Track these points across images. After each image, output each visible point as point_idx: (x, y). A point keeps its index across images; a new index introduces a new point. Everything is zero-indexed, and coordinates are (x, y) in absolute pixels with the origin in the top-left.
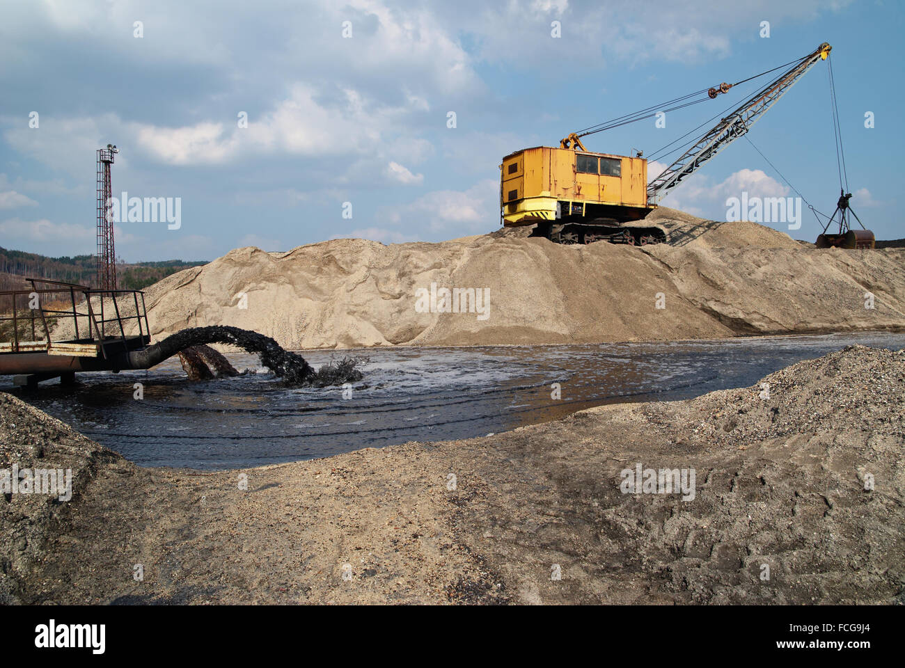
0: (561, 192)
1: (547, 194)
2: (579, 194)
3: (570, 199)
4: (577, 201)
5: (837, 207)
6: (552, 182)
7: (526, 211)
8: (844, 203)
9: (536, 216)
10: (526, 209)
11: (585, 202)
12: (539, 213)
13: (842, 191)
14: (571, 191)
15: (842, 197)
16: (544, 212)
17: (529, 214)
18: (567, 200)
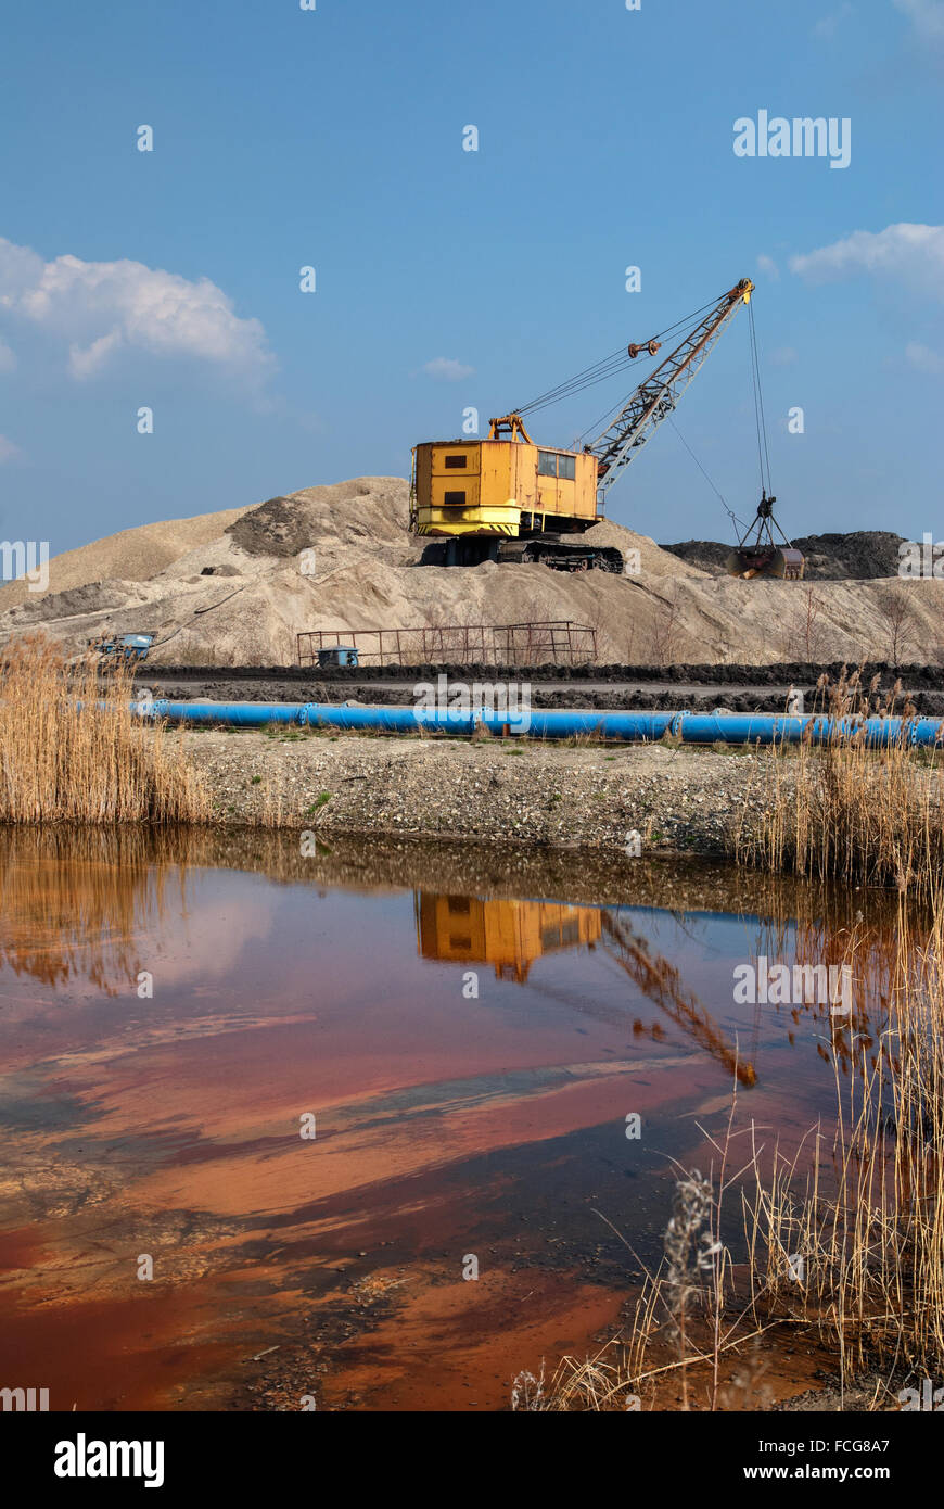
0: (524, 499)
1: (512, 502)
2: (539, 503)
3: (532, 510)
4: (539, 512)
5: (756, 514)
6: (518, 488)
7: (482, 523)
8: (765, 509)
9: (498, 530)
10: (482, 520)
11: (545, 513)
12: (503, 527)
13: (764, 492)
14: (533, 499)
15: (764, 500)
16: (509, 526)
17: (487, 527)
18: (528, 511)
